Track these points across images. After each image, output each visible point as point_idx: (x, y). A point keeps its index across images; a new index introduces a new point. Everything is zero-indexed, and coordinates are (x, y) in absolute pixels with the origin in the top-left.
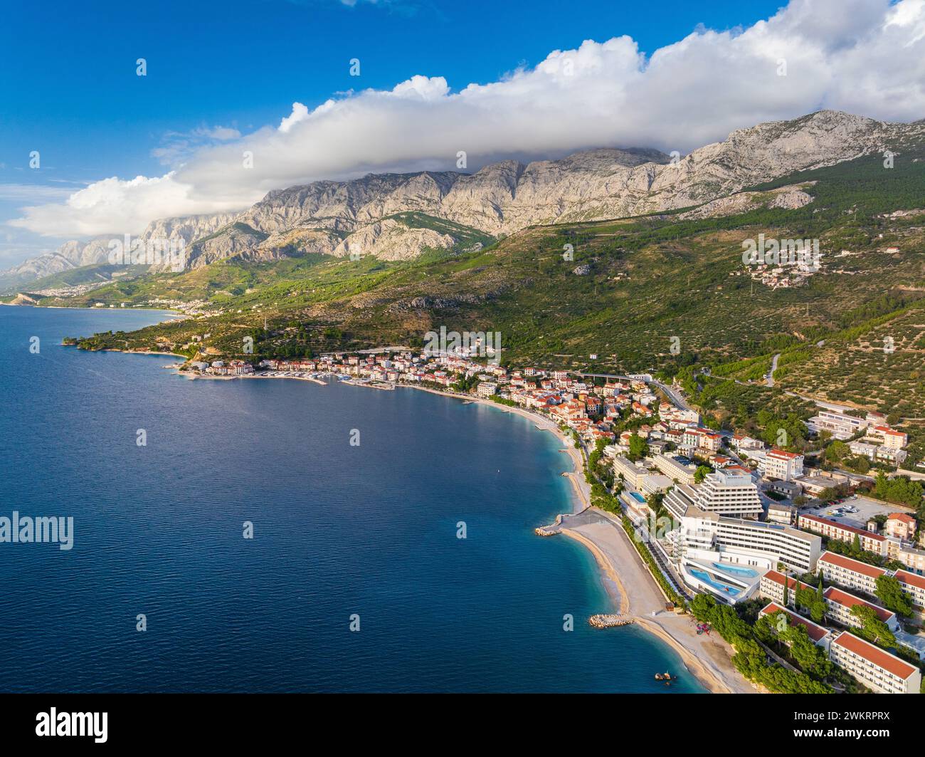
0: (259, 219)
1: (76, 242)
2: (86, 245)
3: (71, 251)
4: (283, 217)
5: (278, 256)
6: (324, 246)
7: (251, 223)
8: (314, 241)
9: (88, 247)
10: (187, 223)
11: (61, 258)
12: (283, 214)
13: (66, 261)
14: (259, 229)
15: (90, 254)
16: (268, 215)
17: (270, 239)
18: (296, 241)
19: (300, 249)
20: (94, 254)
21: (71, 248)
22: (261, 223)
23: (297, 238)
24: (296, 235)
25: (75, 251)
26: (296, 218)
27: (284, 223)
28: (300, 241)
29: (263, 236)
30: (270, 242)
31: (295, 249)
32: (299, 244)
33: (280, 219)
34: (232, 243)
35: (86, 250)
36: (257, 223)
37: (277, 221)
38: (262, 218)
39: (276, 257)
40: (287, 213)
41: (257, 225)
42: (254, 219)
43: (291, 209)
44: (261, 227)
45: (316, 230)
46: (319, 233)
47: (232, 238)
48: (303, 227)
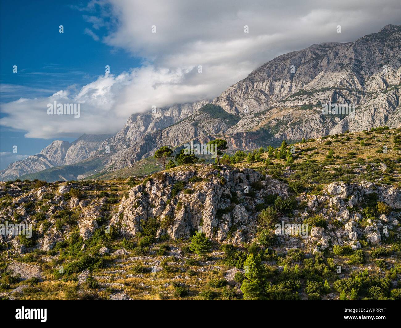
0: (235, 98)
1: (60, 142)
2: (70, 145)
3: (56, 152)
4: (266, 95)
5: (244, 145)
6: (313, 130)
7: (224, 104)
8: (299, 123)
9: (72, 147)
10: (168, 114)
11: (44, 160)
12: (267, 89)
13: (49, 164)
14: (233, 112)
15: (73, 155)
16: (246, 92)
17: (241, 122)
18: (274, 123)
19: (278, 136)
20: (77, 155)
21: (55, 149)
22: (236, 104)
23: (275, 120)
24: (274, 116)
25: (59, 151)
26: (284, 94)
27: (266, 102)
28: (280, 122)
29: (233, 120)
30: (240, 127)
31: (271, 136)
32: (277, 127)
33: (262, 97)
34: (193, 130)
35: (69, 151)
36: (231, 103)
37: (257, 100)
38: (238, 98)
39: (241, 146)
40: (272, 89)
41: (231, 106)
42: (228, 98)
43: (277, 83)
44: (236, 110)
45: (304, 107)
46: (308, 111)
47: (195, 125)
48: (286, 104)
